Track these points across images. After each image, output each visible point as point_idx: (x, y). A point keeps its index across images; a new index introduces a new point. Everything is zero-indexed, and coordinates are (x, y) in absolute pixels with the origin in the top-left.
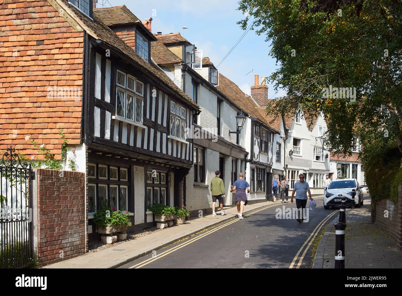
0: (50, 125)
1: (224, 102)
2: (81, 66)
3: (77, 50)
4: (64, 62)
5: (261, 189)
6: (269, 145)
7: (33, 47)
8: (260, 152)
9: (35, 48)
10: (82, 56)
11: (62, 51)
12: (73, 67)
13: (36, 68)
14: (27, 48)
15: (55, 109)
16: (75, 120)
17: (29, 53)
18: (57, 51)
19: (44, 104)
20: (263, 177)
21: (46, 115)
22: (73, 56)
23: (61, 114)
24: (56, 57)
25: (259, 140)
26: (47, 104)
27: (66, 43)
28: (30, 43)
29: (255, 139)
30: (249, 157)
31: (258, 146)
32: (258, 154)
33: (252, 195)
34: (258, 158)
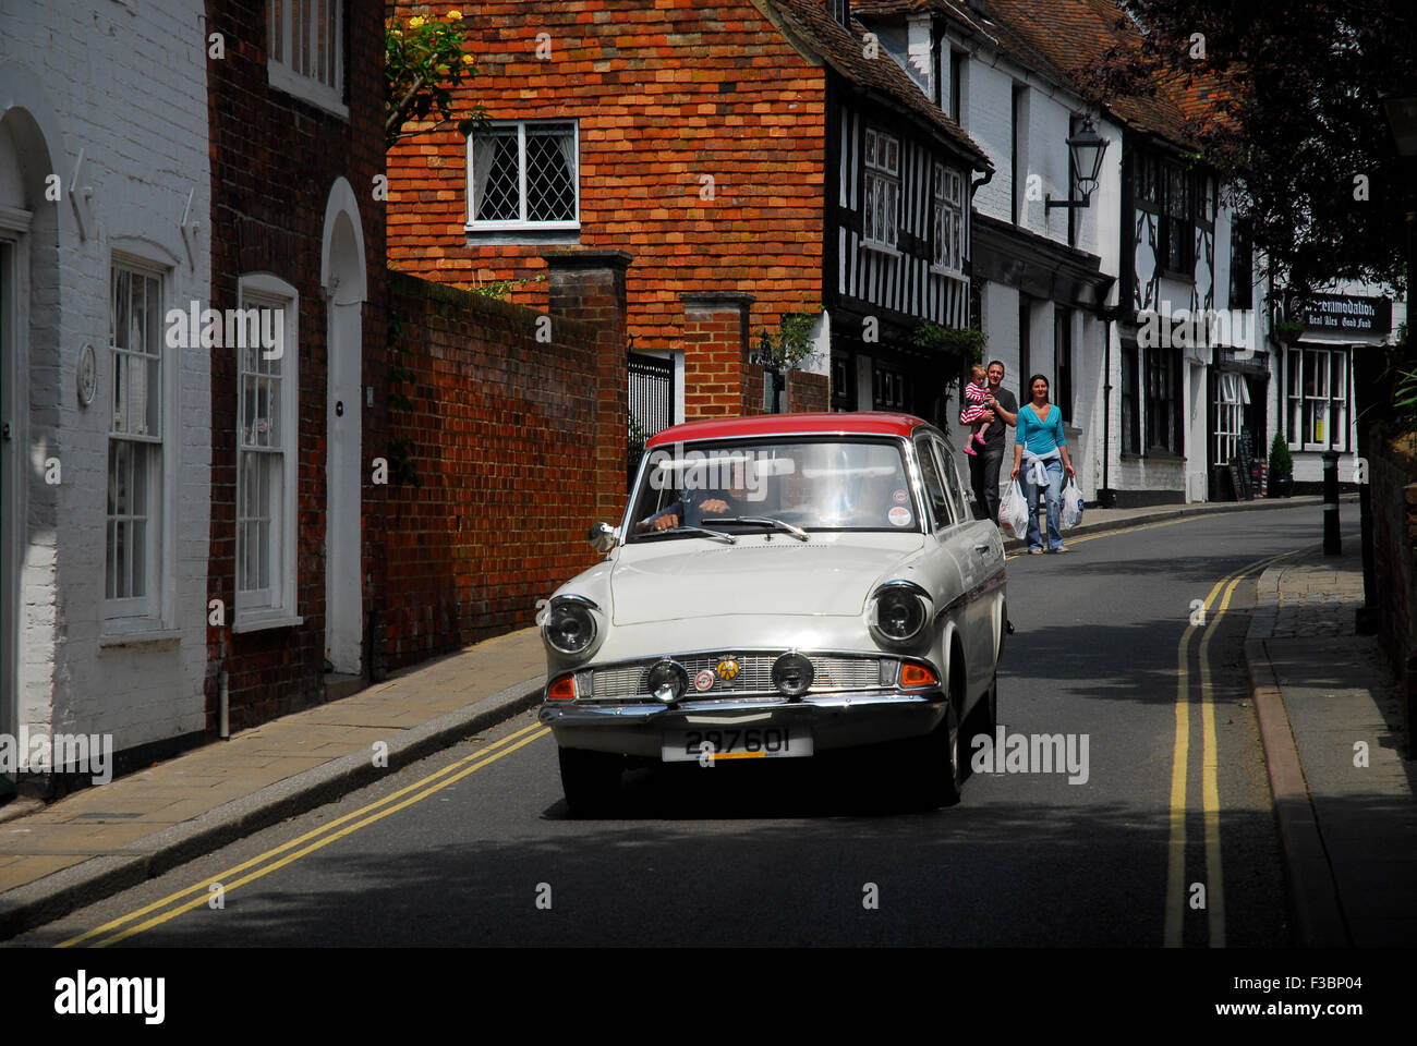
0: (754, 272)
1: (1032, 90)
2: (821, 143)
3: (811, 108)
4: (784, 133)
5: (1165, 443)
6: (1197, 236)
7: (710, 96)
8: (1158, 274)
9: (716, 98)
10: (822, 120)
11: (779, 107)
12: (805, 143)
13: (719, 144)
14: (697, 99)
15: (766, 236)
16: (809, 262)
17: (703, 109)
18: (766, 108)
19: (738, 225)
20: (1171, 389)
21: (743, 248)
22: (801, 120)
23: (780, 248)
24: (765, 120)
25: (1155, 220)
26: (747, 226)
27: (787, 90)
28: (704, 88)
29: (1139, 214)
30: (1114, 299)
31: (1152, 244)
32: (1153, 280)
33: (1127, 464)
34: (1153, 297)
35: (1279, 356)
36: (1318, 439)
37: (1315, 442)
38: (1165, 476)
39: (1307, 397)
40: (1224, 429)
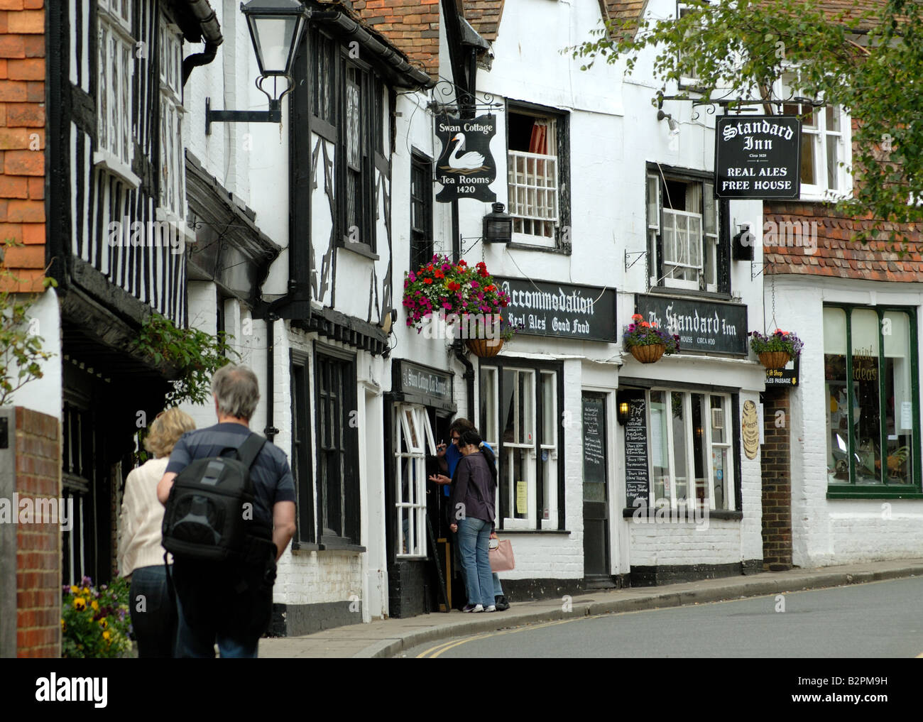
6: (377, 180)
8: (336, 242)
25: (332, 152)
29: (312, 143)
30: (277, 283)
31: (327, 191)
32: (329, 251)
33: (299, 560)
34: (329, 281)
35: (468, 377)
36: (519, 512)
37: (518, 515)
38: (339, 577)
39: (506, 444)
40: (405, 499)
